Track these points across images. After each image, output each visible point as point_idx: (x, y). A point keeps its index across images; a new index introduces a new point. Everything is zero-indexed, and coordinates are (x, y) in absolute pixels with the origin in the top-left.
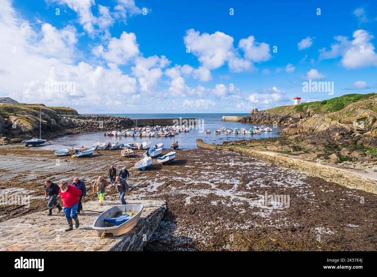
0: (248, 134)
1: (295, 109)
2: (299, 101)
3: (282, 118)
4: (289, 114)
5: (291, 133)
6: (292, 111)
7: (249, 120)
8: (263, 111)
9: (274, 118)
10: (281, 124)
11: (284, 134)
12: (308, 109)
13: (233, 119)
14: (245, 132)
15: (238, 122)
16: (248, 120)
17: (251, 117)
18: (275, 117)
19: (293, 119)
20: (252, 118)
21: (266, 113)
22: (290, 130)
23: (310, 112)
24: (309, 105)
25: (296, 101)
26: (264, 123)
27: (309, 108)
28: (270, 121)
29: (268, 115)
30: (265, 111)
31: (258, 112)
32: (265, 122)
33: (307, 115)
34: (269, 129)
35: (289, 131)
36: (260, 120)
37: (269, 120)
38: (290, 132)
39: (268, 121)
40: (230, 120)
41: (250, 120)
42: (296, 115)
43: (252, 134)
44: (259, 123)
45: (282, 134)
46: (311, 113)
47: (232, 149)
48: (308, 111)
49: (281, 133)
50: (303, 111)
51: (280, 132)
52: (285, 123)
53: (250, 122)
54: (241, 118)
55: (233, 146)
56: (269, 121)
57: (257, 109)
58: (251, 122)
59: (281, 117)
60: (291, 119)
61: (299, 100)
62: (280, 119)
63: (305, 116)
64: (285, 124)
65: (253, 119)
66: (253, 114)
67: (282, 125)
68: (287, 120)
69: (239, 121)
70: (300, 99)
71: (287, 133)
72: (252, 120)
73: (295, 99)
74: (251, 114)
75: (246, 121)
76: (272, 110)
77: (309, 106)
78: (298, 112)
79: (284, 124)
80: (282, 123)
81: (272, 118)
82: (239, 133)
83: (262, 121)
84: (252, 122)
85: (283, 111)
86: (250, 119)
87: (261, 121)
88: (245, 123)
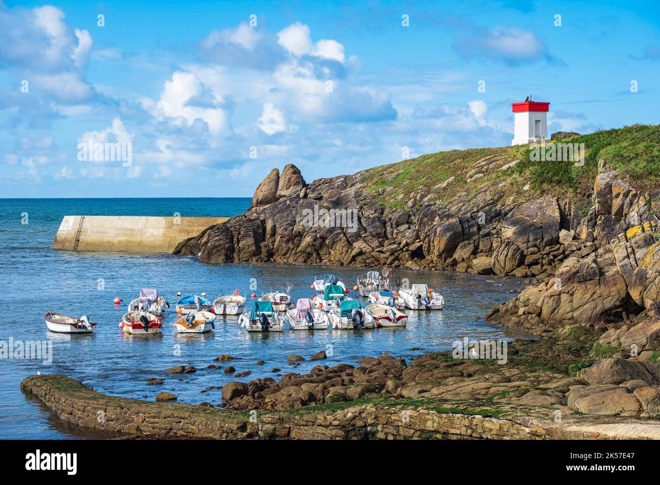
0: (329, 328)
1: (527, 173)
2: (537, 121)
3: (461, 222)
4: (494, 203)
5: (576, 314)
6: (509, 180)
7: (250, 241)
8: (339, 182)
9: (409, 223)
10: (455, 263)
11: (534, 319)
12: (600, 169)
13: (138, 239)
14: (311, 319)
15: (177, 253)
16: (247, 242)
17: (264, 222)
18: (414, 219)
19: (518, 234)
20: (269, 225)
21: (358, 195)
22: (564, 297)
23: (609, 187)
24: (603, 147)
25: (523, 119)
26: (354, 259)
27: (601, 162)
28: (388, 247)
29: (371, 205)
30: (347, 181)
31: (305, 185)
32: (361, 253)
33: (596, 206)
34: (423, 295)
35: (558, 302)
36: (323, 238)
37: (378, 235)
38: (565, 307)
39: (375, 243)
40: (115, 240)
41: (257, 243)
42: (533, 207)
43: (358, 328)
44: (318, 254)
45: (519, 324)
46: (618, 196)
47: (360, 423)
48: (601, 179)
49: (514, 319)
50: (570, 180)
51: (503, 309)
52: (475, 253)
53: (257, 252)
54: (195, 226)
55: (370, 408)
56: (381, 245)
57: (296, 171)
58: (264, 250)
59: (453, 220)
60: (509, 232)
61: (538, 115)
62: (447, 229)
63: (585, 214)
64: (481, 262)
65: (280, 231)
66: (272, 199)
67: (461, 268)
68: (488, 234)
69: (185, 249)
70: (543, 107)
71: (545, 312)
72: (268, 241)
73: (517, 108)
74: (261, 203)
75: (232, 250)
76: (390, 177)
77: (602, 152)
78: (545, 186)
79: (475, 262)
80: (459, 254)
81: (398, 225)
82: (276, 328)
83: (338, 246)
84: (271, 254)
85: (461, 180)
86: (259, 234)
87: (334, 243)
88: (229, 259)
